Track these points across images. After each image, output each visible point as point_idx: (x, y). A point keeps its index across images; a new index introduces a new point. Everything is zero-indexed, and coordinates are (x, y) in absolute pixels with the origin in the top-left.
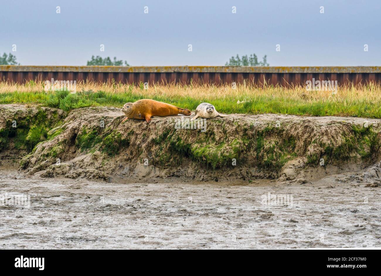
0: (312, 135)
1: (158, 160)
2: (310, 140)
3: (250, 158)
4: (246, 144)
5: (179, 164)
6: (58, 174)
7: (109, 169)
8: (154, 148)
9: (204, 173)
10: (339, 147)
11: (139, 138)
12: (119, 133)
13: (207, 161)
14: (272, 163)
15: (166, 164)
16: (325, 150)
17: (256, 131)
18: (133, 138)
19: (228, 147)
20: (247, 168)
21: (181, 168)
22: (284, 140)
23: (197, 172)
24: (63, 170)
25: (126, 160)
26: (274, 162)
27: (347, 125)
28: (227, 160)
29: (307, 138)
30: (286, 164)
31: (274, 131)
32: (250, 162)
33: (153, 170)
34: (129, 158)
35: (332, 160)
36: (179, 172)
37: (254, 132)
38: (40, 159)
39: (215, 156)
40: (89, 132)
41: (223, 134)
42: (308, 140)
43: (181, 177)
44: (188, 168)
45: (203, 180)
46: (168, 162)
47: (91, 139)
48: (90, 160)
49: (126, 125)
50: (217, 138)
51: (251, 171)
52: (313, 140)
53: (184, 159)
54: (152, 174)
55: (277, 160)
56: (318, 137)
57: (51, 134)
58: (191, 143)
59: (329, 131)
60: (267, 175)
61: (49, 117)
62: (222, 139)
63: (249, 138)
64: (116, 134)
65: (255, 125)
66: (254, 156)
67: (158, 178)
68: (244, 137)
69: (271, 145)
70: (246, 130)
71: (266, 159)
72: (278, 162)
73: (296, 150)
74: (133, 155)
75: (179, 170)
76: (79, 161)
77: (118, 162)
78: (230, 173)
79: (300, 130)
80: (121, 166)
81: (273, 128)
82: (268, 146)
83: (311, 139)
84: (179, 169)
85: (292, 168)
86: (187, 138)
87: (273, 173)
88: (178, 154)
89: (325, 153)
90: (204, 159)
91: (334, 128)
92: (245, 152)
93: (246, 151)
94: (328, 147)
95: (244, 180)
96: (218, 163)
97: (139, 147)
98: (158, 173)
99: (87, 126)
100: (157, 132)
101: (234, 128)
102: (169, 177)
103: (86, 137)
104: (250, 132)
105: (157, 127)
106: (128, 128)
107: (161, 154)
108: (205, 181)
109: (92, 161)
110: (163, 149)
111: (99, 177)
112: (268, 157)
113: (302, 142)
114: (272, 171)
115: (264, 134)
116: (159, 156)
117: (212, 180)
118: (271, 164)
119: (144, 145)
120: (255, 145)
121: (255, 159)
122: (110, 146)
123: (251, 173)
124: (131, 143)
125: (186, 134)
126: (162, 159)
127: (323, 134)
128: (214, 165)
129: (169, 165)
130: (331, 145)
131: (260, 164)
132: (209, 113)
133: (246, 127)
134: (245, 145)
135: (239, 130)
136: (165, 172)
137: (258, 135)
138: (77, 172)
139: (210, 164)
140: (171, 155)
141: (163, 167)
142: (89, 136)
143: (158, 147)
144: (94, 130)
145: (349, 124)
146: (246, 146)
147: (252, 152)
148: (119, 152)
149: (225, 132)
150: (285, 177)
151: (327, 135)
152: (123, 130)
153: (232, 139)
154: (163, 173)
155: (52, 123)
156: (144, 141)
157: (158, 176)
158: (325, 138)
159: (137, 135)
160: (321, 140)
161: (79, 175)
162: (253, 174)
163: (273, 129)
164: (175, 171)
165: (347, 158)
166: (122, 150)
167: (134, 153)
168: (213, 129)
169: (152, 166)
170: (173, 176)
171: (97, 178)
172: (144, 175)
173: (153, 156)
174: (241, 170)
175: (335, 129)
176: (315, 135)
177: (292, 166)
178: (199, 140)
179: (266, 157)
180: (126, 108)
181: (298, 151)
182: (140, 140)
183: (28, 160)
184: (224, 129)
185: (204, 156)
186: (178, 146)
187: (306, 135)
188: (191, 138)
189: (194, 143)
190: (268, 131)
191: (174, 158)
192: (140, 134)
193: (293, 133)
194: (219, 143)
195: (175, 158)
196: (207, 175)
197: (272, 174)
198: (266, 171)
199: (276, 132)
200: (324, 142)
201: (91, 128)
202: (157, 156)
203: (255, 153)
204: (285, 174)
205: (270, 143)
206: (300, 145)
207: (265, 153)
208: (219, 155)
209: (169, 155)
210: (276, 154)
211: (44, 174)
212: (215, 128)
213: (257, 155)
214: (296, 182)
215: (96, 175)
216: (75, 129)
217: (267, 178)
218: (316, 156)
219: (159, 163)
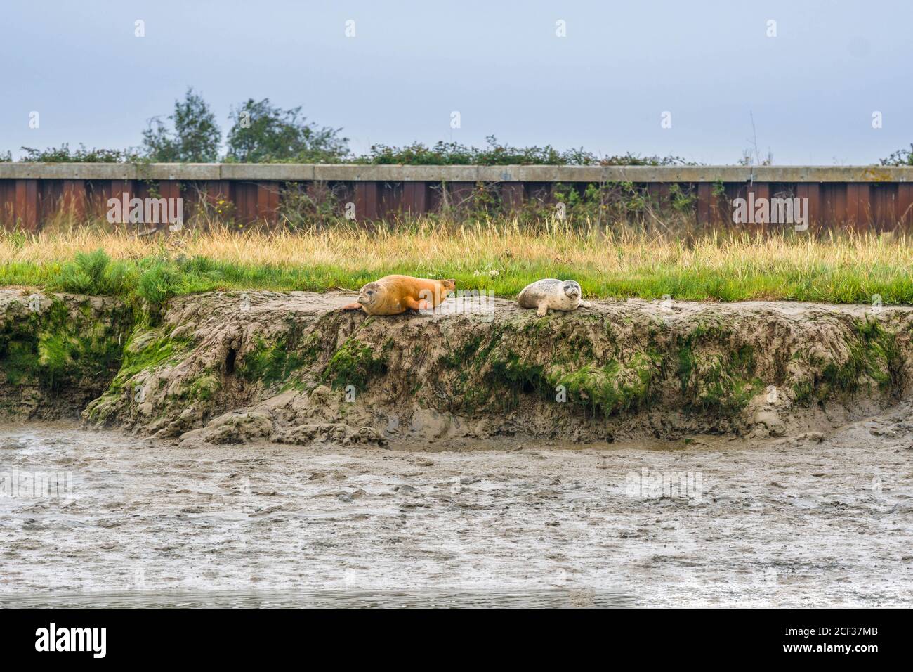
0: (789, 341)
1: (460, 401)
2: (786, 351)
3: (667, 392)
4: (658, 364)
5: (510, 408)
6: (253, 436)
7: (360, 423)
8: (447, 377)
9: (580, 426)
10: (847, 365)
11: (407, 355)
12: (365, 345)
13: (591, 401)
14: (718, 401)
15: (479, 410)
16: (824, 373)
17: (674, 335)
18: (394, 356)
19: (627, 371)
20: (662, 414)
21: (514, 417)
22: (731, 354)
23: (561, 423)
24: (261, 427)
25: (387, 403)
26: (723, 400)
27: (845, 319)
28: (632, 397)
29: (778, 349)
30: (751, 402)
31: (712, 336)
32: (667, 401)
33: (453, 423)
34: (393, 398)
35: (834, 392)
36: (512, 425)
37: (669, 338)
38: (165, 405)
39: (608, 390)
40: (271, 346)
41: (609, 343)
42: (782, 351)
43: (516, 435)
44: (534, 415)
45: (579, 440)
46: (482, 404)
47: (279, 360)
48: (310, 404)
49: (375, 329)
50: (599, 353)
51: (671, 418)
52: (793, 351)
53: (521, 397)
54: (453, 432)
55: (728, 396)
56: (803, 346)
57: (138, 350)
58: (543, 363)
59: (822, 331)
60: (707, 427)
61: (74, 314)
62: (609, 354)
63: (661, 351)
64: (358, 347)
65: (669, 324)
66: (677, 389)
67: (469, 438)
68: (650, 348)
69: (713, 364)
70: (653, 334)
71: (705, 394)
72: (731, 399)
73: (758, 374)
74: (398, 392)
75: (512, 420)
76: (279, 408)
77: (374, 407)
78: (633, 424)
79: (761, 331)
80: (382, 416)
81: (711, 328)
82: (706, 366)
83: (789, 350)
84: (510, 418)
85: (770, 410)
86: (533, 354)
87: (721, 422)
88: (507, 388)
89: (823, 378)
90: (584, 396)
91: (829, 326)
92: (657, 380)
93: (659, 377)
94: (830, 365)
95: (658, 437)
96: (615, 405)
97: (411, 374)
98: (465, 429)
99: (262, 332)
100: (448, 343)
101: (629, 330)
102: (491, 435)
103: (268, 355)
104: (661, 339)
105: (442, 332)
106: (380, 336)
107: (465, 388)
108: (586, 443)
109: (315, 407)
110: (470, 377)
111: (369, 440)
112: (708, 389)
113: (770, 356)
114: (718, 418)
115: (693, 343)
116: (462, 393)
117: (601, 439)
118: (718, 403)
119: (422, 371)
120: (674, 363)
121: (677, 394)
122: (348, 374)
123: (670, 423)
124: (392, 366)
125: (528, 345)
126: (470, 398)
127: (812, 339)
128: (607, 410)
129: (486, 411)
130: (835, 362)
131: (690, 403)
132: (570, 297)
133: (653, 327)
134: (654, 364)
135: (639, 335)
136: (483, 426)
137: (678, 344)
138: (305, 431)
139: (598, 406)
140: (490, 389)
141: (472, 416)
142: (272, 352)
143: (453, 373)
144: (279, 340)
145: (849, 317)
146: (658, 367)
147: (670, 379)
148: (367, 385)
149: (612, 339)
150: (765, 430)
151: (821, 340)
152: (370, 339)
153: (631, 354)
154: (478, 427)
155: (81, 327)
156: (418, 362)
157: (467, 435)
158: (819, 346)
159: (401, 348)
160: (811, 352)
161: (310, 437)
162: (677, 426)
163: (710, 331)
164: (502, 422)
165: (854, 388)
166: (372, 382)
167: (399, 387)
168: (586, 333)
169: (448, 413)
170: (498, 433)
171: (365, 443)
172: (438, 433)
173: (449, 393)
174: (650, 418)
175: (832, 329)
176: (795, 342)
177: (769, 407)
178: (558, 356)
179: (705, 389)
180: (366, 296)
181: (765, 374)
182: (410, 360)
183: (114, 408)
184: (609, 333)
185: (584, 390)
186: (513, 369)
187: (777, 343)
188: (540, 353)
189: (549, 364)
190: (702, 336)
191: (496, 396)
192: (407, 347)
193: (749, 338)
194: (605, 363)
195: (498, 398)
196: (586, 430)
197: (718, 424)
198: (702, 419)
199: (716, 338)
200: (821, 355)
201: (271, 336)
202: (456, 392)
203: (679, 384)
204: (764, 424)
205: (709, 359)
206: (767, 363)
207: (702, 382)
208: (616, 387)
209: (484, 390)
210: (723, 383)
211: (218, 437)
212: (591, 331)
213: (683, 385)
214: (807, 439)
215: (360, 435)
216: (231, 340)
217: (707, 433)
218: (809, 385)
219: (463, 406)
